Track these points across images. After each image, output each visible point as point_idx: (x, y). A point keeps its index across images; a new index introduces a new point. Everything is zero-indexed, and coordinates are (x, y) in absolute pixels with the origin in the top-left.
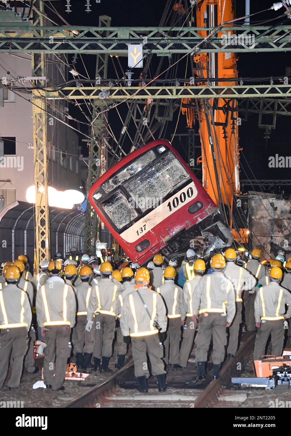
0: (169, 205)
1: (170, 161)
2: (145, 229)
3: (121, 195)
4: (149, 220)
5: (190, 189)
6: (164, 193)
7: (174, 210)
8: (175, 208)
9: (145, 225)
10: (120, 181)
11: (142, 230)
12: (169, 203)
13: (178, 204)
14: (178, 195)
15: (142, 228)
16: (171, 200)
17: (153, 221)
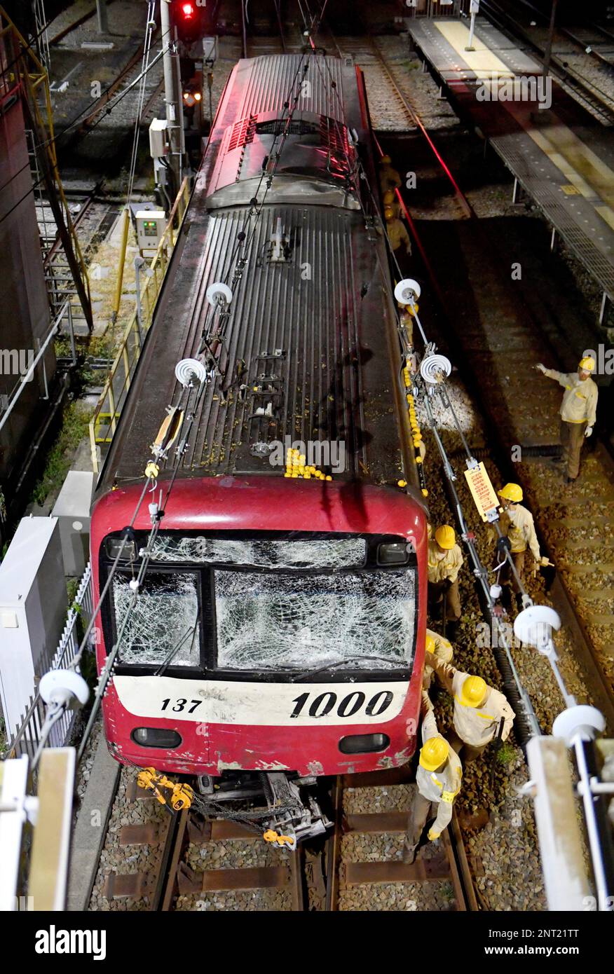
0: (301, 700)
1: (392, 592)
2: (191, 711)
3: (190, 587)
4: (219, 698)
5: (383, 697)
6: (313, 649)
7: (305, 720)
8: (312, 718)
9: (199, 702)
10: (213, 554)
11: (182, 708)
12: (305, 696)
13: (326, 711)
14: (342, 690)
15: (185, 701)
16: (315, 690)
17: (227, 707)
